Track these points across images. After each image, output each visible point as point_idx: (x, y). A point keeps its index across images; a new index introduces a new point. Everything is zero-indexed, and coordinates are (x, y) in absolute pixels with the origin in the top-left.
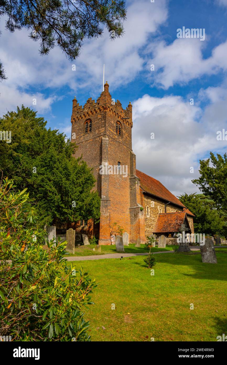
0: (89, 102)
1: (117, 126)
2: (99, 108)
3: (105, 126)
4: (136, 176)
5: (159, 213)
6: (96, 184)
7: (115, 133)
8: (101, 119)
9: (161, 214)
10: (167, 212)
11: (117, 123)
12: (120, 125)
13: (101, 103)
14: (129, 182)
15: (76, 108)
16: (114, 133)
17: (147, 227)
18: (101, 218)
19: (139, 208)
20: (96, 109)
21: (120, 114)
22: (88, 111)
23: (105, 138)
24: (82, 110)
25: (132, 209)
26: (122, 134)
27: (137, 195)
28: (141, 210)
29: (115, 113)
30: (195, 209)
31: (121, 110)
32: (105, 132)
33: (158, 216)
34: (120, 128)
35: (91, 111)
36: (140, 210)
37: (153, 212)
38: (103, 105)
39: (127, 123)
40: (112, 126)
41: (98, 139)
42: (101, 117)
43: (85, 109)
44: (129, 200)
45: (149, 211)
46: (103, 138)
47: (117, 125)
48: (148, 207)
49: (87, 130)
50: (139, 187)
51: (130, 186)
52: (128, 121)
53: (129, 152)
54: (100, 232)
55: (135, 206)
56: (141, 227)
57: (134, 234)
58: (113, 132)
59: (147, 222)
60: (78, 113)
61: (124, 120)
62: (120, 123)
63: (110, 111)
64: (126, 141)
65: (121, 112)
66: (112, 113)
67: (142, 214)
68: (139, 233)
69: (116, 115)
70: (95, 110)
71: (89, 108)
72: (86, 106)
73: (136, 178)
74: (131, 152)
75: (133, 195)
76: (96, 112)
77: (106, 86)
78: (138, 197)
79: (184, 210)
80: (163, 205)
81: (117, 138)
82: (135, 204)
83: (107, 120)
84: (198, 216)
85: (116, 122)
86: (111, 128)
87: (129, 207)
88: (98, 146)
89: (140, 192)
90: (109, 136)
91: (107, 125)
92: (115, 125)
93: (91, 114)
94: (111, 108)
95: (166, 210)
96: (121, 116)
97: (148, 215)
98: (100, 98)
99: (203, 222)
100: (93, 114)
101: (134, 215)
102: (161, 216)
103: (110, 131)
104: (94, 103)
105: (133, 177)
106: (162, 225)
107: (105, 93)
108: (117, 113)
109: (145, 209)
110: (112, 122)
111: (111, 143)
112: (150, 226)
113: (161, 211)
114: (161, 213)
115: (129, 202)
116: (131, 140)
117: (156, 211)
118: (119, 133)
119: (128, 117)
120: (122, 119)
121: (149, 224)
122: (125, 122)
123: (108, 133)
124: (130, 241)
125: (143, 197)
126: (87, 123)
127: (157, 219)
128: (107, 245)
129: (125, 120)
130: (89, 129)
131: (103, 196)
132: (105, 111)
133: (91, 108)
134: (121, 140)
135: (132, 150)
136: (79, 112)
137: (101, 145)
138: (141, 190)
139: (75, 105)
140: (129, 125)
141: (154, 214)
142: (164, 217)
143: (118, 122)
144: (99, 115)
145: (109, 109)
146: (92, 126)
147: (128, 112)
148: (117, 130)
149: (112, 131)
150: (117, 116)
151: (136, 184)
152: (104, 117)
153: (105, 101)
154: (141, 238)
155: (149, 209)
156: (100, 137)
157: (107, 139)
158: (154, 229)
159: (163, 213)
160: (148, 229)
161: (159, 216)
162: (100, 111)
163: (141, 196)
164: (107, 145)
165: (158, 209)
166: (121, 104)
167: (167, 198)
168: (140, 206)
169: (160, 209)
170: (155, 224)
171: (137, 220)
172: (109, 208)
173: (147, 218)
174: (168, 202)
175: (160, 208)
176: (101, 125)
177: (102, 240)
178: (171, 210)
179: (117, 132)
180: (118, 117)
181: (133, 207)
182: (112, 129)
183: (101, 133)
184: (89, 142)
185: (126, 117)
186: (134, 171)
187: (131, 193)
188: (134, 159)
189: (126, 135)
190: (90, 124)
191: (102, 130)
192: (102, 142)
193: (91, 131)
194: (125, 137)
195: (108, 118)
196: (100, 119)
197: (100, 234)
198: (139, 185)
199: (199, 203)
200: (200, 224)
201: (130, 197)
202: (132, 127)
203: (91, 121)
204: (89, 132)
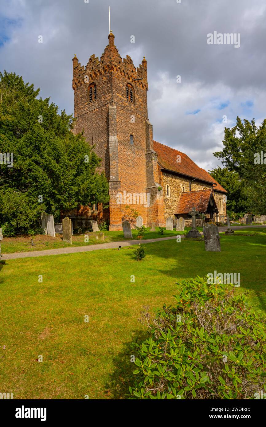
0: (91, 61)
1: (127, 91)
2: (103, 68)
3: (112, 91)
4: (153, 151)
5: (183, 192)
6: (103, 163)
7: (126, 99)
8: (107, 82)
9: (184, 193)
10: (193, 190)
11: (127, 86)
12: (131, 88)
13: (106, 62)
14: (145, 159)
15: (76, 69)
16: (124, 99)
17: (166, 208)
18: (110, 201)
19: (157, 188)
20: (101, 69)
21: (131, 74)
22: (91, 73)
23: (113, 106)
24: (84, 72)
25: (149, 189)
26: (135, 99)
27: (154, 172)
28: (159, 190)
29: (124, 73)
30: (229, 184)
31: (132, 69)
32: (112, 99)
33: (180, 195)
34: (132, 92)
35: (95, 73)
36: (157, 190)
37: (174, 191)
38: (108, 64)
39: (141, 86)
40: (121, 90)
41: (104, 108)
42: (107, 79)
43: (88, 70)
44: (145, 179)
45: (169, 190)
46: (110, 107)
47: (128, 89)
48: (168, 186)
49: (92, 97)
50: (157, 164)
51: (146, 163)
52: (142, 83)
53: (144, 122)
54: (110, 217)
55: (152, 186)
56: (159, 209)
57: (151, 216)
58: (122, 98)
59: (167, 203)
60: (80, 76)
61: (136, 82)
62: (131, 86)
63: (117, 71)
64: (139, 108)
65: (132, 71)
66: (120, 74)
67: (161, 195)
68: (157, 216)
69: (125, 76)
70: (99, 71)
71: (92, 68)
72: (88, 67)
73: (153, 153)
74: (146, 122)
75: (150, 173)
76: (101, 74)
77: (111, 38)
78: (156, 175)
79: (214, 187)
80: (188, 182)
81: (128, 105)
82: (152, 184)
83: (113, 83)
84: (232, 192)
85: (125, 84)
86: (119, 93)
87: (146, 187)
88: (104, 116)
89: (158, 170)
90: (117, 104)
91: (114, 90)
92: (125, 88)
93: (94, 76)
94: (118, 66)
95: (190, 188)
96: (132, 77)
97: (168, 195)
98: (104, 54)
99: (238, 198)
100: (96, 76)
101: (152, 196)
102: (184, 195)
103: (118, 97)
104: (97, 62)
105: (150, 152)
106: (184, 205)
107: (110, 47)
108: (127, 73)
109: (165, 188)
110: (121, 85)
111: (120, 112)
112: (171, 207)
113: (185, 189)
114: (185, 191)
115: (146, 181)
116: (147, 106)
117: (178, 190)
118: (131, 99)
119: (141, 77)
120: (134, 80)
121: (169, 205)
122: (138, 84)
123: (115, 100)
124: (148, 224)
125: (161, 175)
126: (91, 88)
127: (179, 199)
128: (119, 231)
129: (138, 81)
130: (93, 96)
131: (112, 177)
132: (110, 71)
133: (94, 68)
134: (133, 107)
135: (148, 120)
136: (81, 74)
137: (108, 116)
138: (159, 166)
139: (76, 66)
140: (143, 87)
141: (176, 194)
142: (187, 196)
143: (129, 85)
144: (104, 77)
145: (115, 68)
146: (97, 92)
147: (142, 71)
148: (127, 95)
149: (120, 96)
150: (127, 76)
151: (153, 160)
152: (110, 80)
153: (110, 58)
154: (159, 221)
155: (169, 188)
156: (107, 106)
157: (115, 107)
158: (175, 210)
159: (188, 191)
160: (169, 210)
161: (182, 196)
162: (105, 71)
163: (160, 174)
164: (115, 116)
165: (180, 188)
166: (132, 61)
167: (193, 174)
168: (158, 185)
169: (184, 188)
170: (176, 204)
171: (155, 201)
172: (119, 190)
173: (166, 199)
174: (194, 178)
175: (183, 186)
176: (107, 90)
177: (113, 226)
178: (197, 188)
179: (127, 97)
180: (129, 79)
181: (150, 187)
182: (121, 94)
183: (107, 101)
184: (94, 113)
185: (140, 78)
186: (151, 143)
187: (147, 170)
188: (150, 131)
189: (140, 100)
190: (94, 89)
191: (109, 96)
192: (108, 112)
193: (96, 99)
194: (138, 103)
195: (115, 80)
196: (105, 82)
197: (110, 219)
198: (157, 161)
199: (234, 177)
200: (234, 201)
201: (147, 175)
202: (147, 90)
203: (95, 86)
204: (94, 100)
